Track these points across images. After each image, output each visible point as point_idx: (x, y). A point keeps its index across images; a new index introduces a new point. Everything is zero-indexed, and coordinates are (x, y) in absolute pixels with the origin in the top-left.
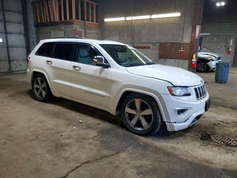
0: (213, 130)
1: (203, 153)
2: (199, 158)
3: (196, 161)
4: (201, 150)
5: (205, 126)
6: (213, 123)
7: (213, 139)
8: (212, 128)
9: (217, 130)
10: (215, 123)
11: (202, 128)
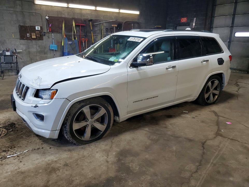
0: (10, 139)
1: (4, 116)
2: (5, 112)
3: (6, 110)
4: (7, 116)
5: (20, 138)
6: (15, 148)
7: (3, 129)
8: (12, 140)
9: (5, 141)
10: (13, 150)
11: (22, 134)
